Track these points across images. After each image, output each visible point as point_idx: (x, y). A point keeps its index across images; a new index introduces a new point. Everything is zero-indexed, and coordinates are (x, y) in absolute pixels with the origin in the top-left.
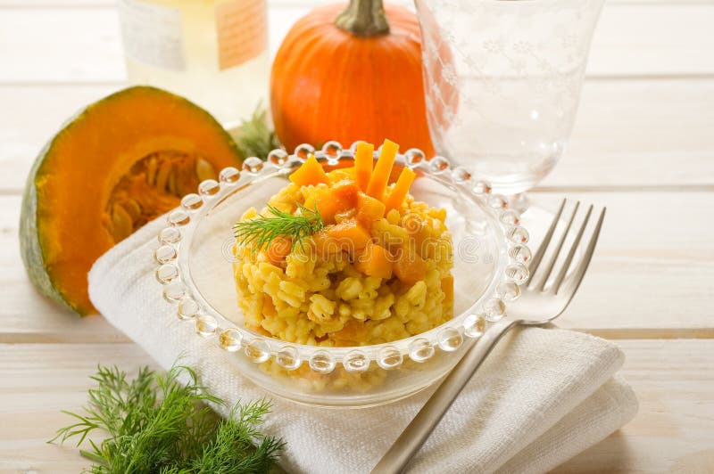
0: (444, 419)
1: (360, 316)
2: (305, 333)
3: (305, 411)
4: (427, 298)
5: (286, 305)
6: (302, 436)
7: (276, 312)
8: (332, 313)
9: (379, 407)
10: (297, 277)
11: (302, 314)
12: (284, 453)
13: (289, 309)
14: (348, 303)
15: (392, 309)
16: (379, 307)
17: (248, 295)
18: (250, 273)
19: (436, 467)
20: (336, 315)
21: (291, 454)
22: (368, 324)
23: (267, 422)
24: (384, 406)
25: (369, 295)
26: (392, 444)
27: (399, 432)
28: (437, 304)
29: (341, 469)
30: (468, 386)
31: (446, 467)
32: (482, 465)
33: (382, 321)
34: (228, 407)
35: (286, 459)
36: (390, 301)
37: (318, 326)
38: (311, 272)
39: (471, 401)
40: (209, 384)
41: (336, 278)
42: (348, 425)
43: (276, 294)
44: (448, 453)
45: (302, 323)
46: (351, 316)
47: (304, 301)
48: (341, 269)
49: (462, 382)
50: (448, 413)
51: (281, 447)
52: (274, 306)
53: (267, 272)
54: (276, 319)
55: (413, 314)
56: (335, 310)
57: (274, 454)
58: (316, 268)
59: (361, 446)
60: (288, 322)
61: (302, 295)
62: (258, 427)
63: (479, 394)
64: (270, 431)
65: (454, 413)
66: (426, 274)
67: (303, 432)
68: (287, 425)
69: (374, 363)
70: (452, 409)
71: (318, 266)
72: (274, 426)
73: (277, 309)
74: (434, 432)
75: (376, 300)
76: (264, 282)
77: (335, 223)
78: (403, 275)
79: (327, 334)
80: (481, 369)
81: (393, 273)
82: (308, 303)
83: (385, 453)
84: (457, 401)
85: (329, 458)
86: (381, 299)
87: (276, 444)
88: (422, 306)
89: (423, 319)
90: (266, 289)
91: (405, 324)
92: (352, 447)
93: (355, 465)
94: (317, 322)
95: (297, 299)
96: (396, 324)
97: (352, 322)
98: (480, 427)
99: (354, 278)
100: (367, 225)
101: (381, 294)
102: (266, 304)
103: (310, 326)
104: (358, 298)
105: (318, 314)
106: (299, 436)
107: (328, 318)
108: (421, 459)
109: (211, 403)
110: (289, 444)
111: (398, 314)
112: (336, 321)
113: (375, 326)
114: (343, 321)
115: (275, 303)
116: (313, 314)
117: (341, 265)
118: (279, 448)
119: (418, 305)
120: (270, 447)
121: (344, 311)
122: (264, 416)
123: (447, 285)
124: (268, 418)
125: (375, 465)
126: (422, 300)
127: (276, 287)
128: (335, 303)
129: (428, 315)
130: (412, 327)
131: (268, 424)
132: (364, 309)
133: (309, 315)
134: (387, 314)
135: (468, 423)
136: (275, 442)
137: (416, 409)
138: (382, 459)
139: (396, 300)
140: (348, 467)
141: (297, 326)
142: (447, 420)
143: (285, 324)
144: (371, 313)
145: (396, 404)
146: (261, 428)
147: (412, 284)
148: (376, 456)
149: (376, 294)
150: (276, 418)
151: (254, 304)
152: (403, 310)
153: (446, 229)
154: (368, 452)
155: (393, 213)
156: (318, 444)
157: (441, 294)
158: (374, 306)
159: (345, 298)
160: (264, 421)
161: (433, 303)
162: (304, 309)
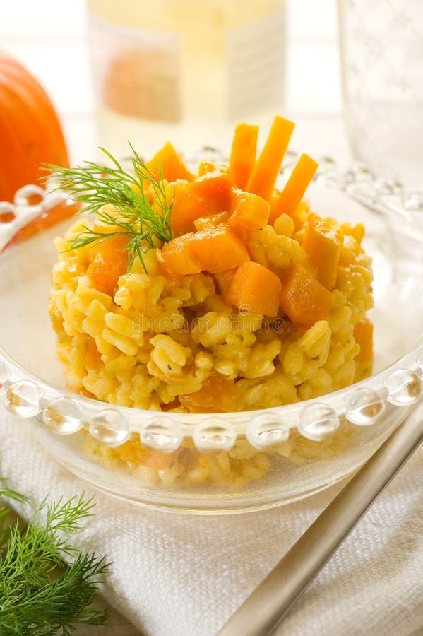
0: (354, 533)
1: (227, 370)
2: (144, 395)
3: (144, 515)
4: (332, 350)
5: (116, 352)
6: (135, 552)
7: (102, 362)
8: (183, 363)
9: (257, 513)
10: (132, 309)
11: (140, 366)
12: (108, 579)
13: (121, 358)
14: (208, 351)
15: (276, 362)
16: (257, 357)
17: (65, 339)
18: (65, 304)
19: (337, 609)
20: (190, 368)
21: (117, 582)
22: (240, 383)
23: (86, 531)
24: (263, 512)
25: (242, 339)
26: (270, 569)
27: (283, 552)
28: (347, 359)
29: (190, 606)
30: (391, 484)
31: (353, 609)
32: (411, 608)
33: (263, 380)
34: (33, 506)
35: (110, 588)
36: (275, 349)
37: (163, 384)
38: (154, 302)
39: (397, 508)
40: (10, 473)
41: (192, 313)
42: (206, 539)
43: (100, 333)
44: (357, 587)
45: (139, 379)
46: (213, 370)
47: (141, 345)
48: (202, 299)
49: (383, 479)
50: (360, 525)
51: (103, 569)
52: (100, 355)
53: (87, 299)
54: (101, 374)
55: (311, 371)
56: (188, 360)
57: (94, 578)
58: (162, 297)
59: (224, 571)
60: (120, 379)
61: (138, 336)
62: (73, 538)
63: (409, 498)
64: (89, 544)
65: (370, 526)
66: (332, 312)
67: (138, 546)
68: (114, 536)
69: (242, 438)
70: (365, 518)
71: (166, 294)
72: (96, 538)
73: (104, 358)
74: (338, 552)
75: (253, 347)
76: (83, 317)
77: (194, 230)
78: (295, 311)
79: (177, 397)
80: (411, 461)
81: (280, 308)
82: (148, 349)
83: (258, 583)
84: (374, 506)
85: (173, 588)
86: (260, 345)
87: (98, 564)
88: (323, 361)
89: (325, 380)
90: (87, 327)
91: (297, 387)
92: (209, 571)
93: (211, 601)
94: (161, 377)
95: (132, 341)
96: (283, 386)
97: (215, 380)
98: (410, 548)
99: (220, 312)
100: (243, 234)
101: (261, 338)
102: (90, 353)
103: (152, 385)
104: (225, 343)
105: (163, 366)
106: (131, 553)
107: (177, 371)
108: (316, 595)
109: (12, 502)
110: (115, 565)
111: (287, 370)
112: (190, 376)
113: (250, 387)
114: (200, 376)
115: (100, 349)
116: (155, 366)
117: (202, 294)
118: (100, 572)
119: (317, 358)
120: (88, 568)
121: (203, 362)
122: (82, 522)
123: (363, 334)
124: (89, 524)
125: (241, 601)
126: (324, 351)
127: (101, 323)
128: (189, 350)
129: (333, 376)
130: (306, 390)
131: (88, 533)
132: (234, 360)
133: (149, 366)
134: (268, 368)
135: (390, 541)
136: (95, 562)
137: (312, 516)
138: (255, 593)
139: (284, 349)
140: (201, 604)
141: (132, 385)
142: (358, 536)
143: (116, 384)
144: (243, 366)
145: (283, 510)
146: (77, 539)
147: (309, 325)
148: (245, 588)
149: (253, 339)
150: (99, 525)
151: (72, 353)
152: (294, 364)
153: (363, 252)
154: (231, 581)
155: (283, 219)
156: (158, 567)
157: (354, 346)
158: (249, 356)
159: (205, 343)
160: (82, 529)
161: (341, 358)
162: (142, 358)
